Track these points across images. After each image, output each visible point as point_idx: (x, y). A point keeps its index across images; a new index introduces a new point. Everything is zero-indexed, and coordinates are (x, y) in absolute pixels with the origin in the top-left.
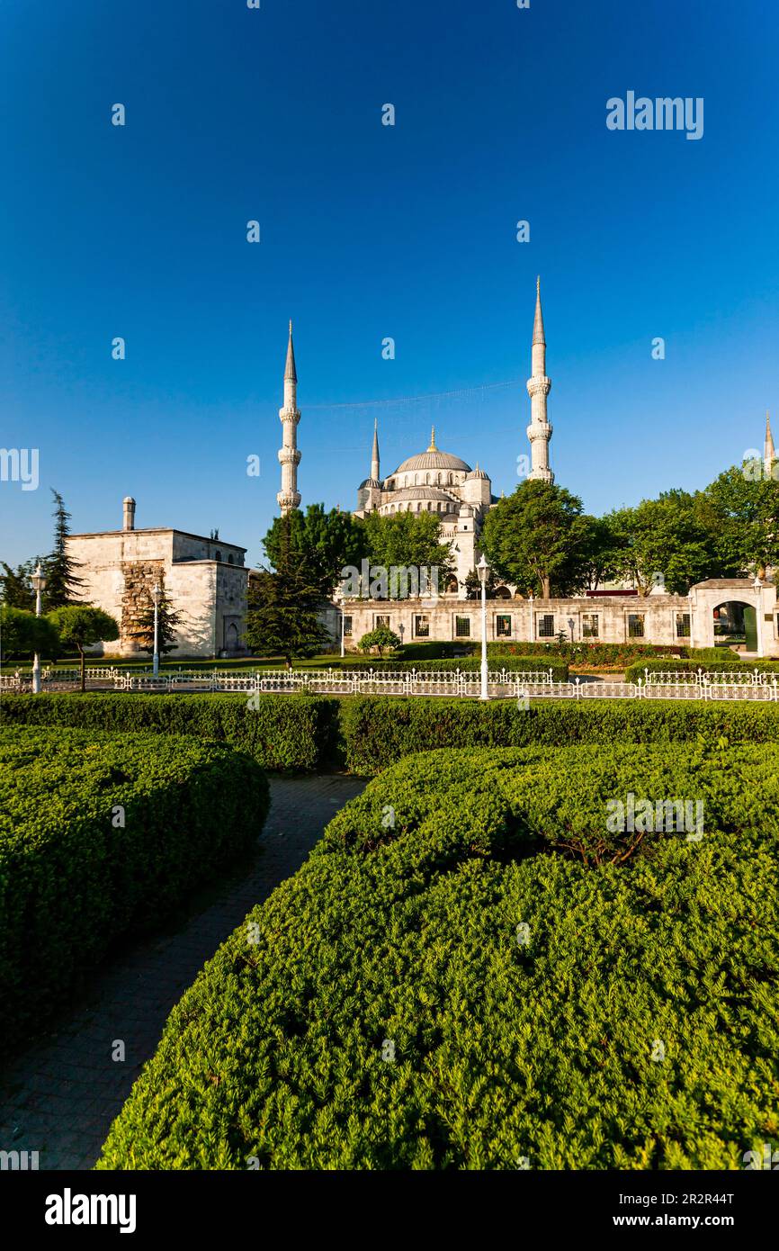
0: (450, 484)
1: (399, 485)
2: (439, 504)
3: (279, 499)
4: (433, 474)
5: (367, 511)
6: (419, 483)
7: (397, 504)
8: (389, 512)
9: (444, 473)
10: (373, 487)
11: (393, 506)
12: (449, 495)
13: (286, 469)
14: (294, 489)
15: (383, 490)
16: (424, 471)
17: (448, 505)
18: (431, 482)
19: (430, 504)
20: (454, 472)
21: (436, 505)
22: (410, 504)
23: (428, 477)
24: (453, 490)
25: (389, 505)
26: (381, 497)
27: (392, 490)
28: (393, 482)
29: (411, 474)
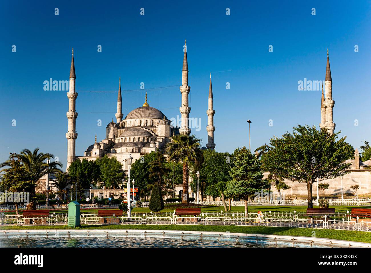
0: (152, 126)
1: (127, 125)
2: (144, 138)
3: (67, 136)
4: (144, 120)
5: (110, 140)
6: (137, 125)
7: (124, 138)
8: (120, 141)
9: (149, 120)
10: (114, 127)
11: (122, 138)
12: (150, 132)
13: (70, 121)
14: (74, 131)
15: (119, 128)
16: (139, 119)
17: (148, 138)
18: (142, 125)
19: (139, 138)
20: (154, 120)
21: (142, 138)
22: (130, 138)
23: (141, 122)
24: (152, 129)
25: (120, 138)
26: (118, 132)
27: (123, 128)
28: (124, 123)
29: (133, 120)
